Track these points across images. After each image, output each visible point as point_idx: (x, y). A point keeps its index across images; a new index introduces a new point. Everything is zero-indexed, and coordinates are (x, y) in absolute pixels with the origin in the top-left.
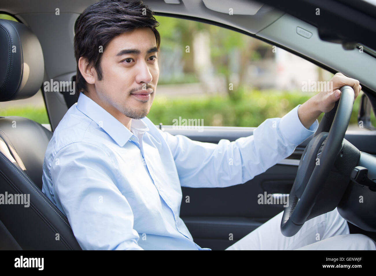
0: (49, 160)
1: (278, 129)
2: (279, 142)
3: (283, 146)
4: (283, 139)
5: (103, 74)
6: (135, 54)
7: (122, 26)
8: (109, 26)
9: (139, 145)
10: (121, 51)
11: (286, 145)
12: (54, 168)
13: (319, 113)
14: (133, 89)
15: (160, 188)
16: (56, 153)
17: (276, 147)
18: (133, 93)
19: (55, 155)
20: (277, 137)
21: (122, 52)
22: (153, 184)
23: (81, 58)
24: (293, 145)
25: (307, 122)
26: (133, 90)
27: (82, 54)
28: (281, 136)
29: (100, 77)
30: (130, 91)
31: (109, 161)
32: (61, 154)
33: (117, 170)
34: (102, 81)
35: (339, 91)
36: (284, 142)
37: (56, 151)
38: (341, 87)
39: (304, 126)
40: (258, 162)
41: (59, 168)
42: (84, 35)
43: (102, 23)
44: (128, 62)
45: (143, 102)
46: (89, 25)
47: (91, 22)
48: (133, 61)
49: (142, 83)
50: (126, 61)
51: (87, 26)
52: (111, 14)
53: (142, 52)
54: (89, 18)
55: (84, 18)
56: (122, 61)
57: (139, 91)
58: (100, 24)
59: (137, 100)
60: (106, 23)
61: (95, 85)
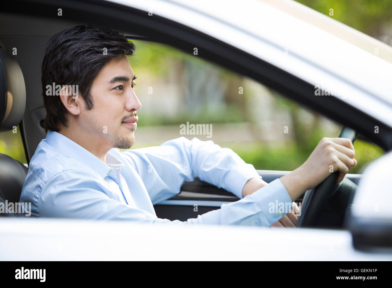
0: (36, 192)
5: (93, 103)
6: (124, 82)
9: (117, 180)
10: (113, 78)
14: (125, 116)
18: (125, 120)
19: (43, 185)
21: (115, 79)
26: (125, 118)
29: (89, 105)
30: (122, 118)
34: (92, 110)
37: (44, 182)
42: (70, 63)
43: (90, 50)
44: (120, 89)
45: (132, 130)
46: (75, 52)
47: (76, 50)
48: (122, 89)
49: (133, 110)
50: (118, 88)
51: (72, 53)
52: (97, 40)
53: (130, 80)
54: (71, 45)
55: (63, 46)
56: (115, 88)
57: (130, 118)
58: (88, 51)
59: (128, 128)
60: (96, 49)
61: (81, 116)
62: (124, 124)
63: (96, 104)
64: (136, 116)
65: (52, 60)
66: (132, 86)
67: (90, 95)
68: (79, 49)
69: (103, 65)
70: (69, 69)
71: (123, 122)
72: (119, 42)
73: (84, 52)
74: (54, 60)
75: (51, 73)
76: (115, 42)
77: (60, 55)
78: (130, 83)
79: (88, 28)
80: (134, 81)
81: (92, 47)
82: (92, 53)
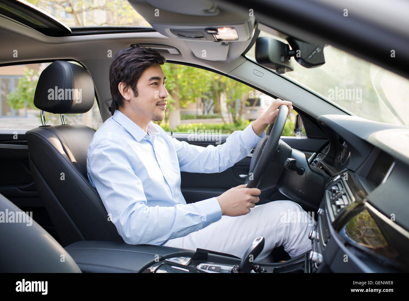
0: (88, 150)
1: (240, 137)
2: (241, 145)
3: (243, 148)
4: (243, 144)
5: (138, 93)
6: (158, 80)
7: (150, 61)
8: (143, 61)
9: (151, 143)
11: (245, 147)
12: (91, 156)
13: (266, 125)
15: (164, 171)
16: (92, 146)
17: (239, 148)
20: (240, 143)
21: (152, 78)
22: (159, 168)
23: (120, 83)
24: (250, 147)
25: (259, 132)
26: (158, 102)
27: (123, 81)
28: (242, 142)
29: (136, 94)
31: (127, 151)
32: (96, 146)
33: (132, 157)
34: (138, 97)
35: (278, 110)
36: (244, 145)
38: (279, 107)
39: (257, 135)
40: (228, 159)
41: (94, 156)
42: (124, 68)
43: (136, 60)
44: (155, 84)
45: (163, 110)
46: (127, 61)
47: (127, 60)
48: (157, 84)
49: (164, 98)
50: (154, 84)
51: (125, 62)
52: (141, 54)
53: (162, 79)
54: (125, 57)
55: (120, 58)
56: (152, 84)
57: (162, 102)
58: (134, 60)
59: (160, 109)
60: (140, 59)
61: (131, 101)
62: (157, 106)
63: (140, 93)
64: (165, 101)
65: (114, 67)
66: (164, 84)
67: (136, 88)
68: (129, 59)
69: (144, 69)
70: (123, 72)
71: (157, 105)
72: (155, 55)
73: (132, 61)
74: (115, 67)
75: (113, 75)
76: (152, 55)
77: (118, 64)
78: (162, 81)
79: (136, 47)
80: (165, 80)
81: (137, 58)
82: (138, 61)
